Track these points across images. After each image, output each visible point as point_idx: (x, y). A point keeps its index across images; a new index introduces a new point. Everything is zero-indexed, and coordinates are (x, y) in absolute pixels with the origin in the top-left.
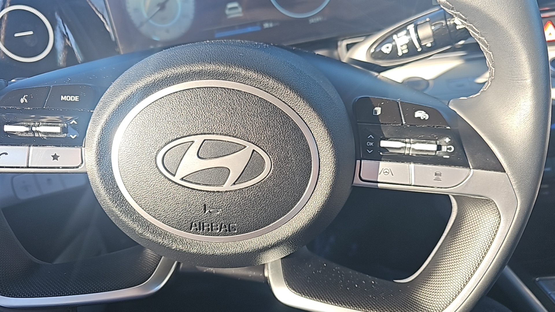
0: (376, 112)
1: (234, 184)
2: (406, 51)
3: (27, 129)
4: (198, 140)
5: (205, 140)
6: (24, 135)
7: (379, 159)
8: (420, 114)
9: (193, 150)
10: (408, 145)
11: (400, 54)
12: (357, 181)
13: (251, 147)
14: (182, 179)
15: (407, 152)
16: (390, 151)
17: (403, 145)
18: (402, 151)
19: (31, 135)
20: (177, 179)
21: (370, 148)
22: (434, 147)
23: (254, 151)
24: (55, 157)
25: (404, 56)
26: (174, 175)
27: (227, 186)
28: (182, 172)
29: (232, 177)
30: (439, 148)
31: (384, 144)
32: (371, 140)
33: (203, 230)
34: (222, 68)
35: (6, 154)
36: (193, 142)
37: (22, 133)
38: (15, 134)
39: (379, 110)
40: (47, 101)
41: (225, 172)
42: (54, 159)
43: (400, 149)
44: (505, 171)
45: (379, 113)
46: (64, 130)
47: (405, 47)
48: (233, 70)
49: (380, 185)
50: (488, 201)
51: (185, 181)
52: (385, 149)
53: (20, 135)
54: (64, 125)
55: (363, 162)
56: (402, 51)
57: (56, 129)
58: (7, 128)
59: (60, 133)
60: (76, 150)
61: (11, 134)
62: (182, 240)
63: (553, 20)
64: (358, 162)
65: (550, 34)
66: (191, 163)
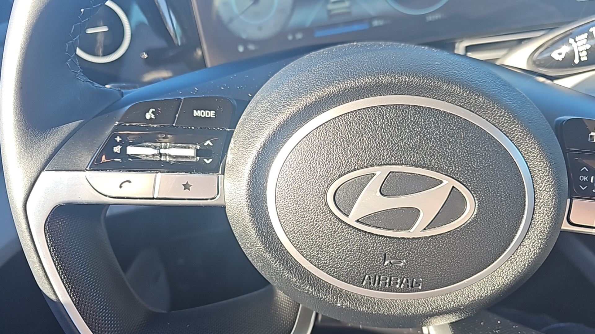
0: (592, 138)
1: (426, 229)
2: (585, 58)
3: (156, 152)
4: (382, 172)
5: (390, 172)
6: (148, 158)
9: (375, 184)
11: (577, 61)
12: (564, 226)
13: (448, 183)
14: (358, 221)
19: (158, 158)
20: (351, 220)
21: (586, 184)
23: (453, 187)
24: (187, 187)
25: (582, 64)
26: (347, 215)
27: (415, 232)
29: (423, 220)
32: (584, 173)
33: (379, 284)
35: (129, 182)
36: (374, 174)
37: (147, 156)
38: (139, 157)
40: (177, 116)
41: (413, 213)
42: (185, 189)
46: (198, 153)
47: (585, 53)
51: (362, 223)
53: (144, 158)
54: (198, 147)
55: (575, 201)
56: (580, 57)
57: (190, 152)
58: (131, 150)
59: (192, 157)
60: (211, 177)
61: (134, 157)
62: (348, 296)
64: (569, 201)
66: (371, 201)
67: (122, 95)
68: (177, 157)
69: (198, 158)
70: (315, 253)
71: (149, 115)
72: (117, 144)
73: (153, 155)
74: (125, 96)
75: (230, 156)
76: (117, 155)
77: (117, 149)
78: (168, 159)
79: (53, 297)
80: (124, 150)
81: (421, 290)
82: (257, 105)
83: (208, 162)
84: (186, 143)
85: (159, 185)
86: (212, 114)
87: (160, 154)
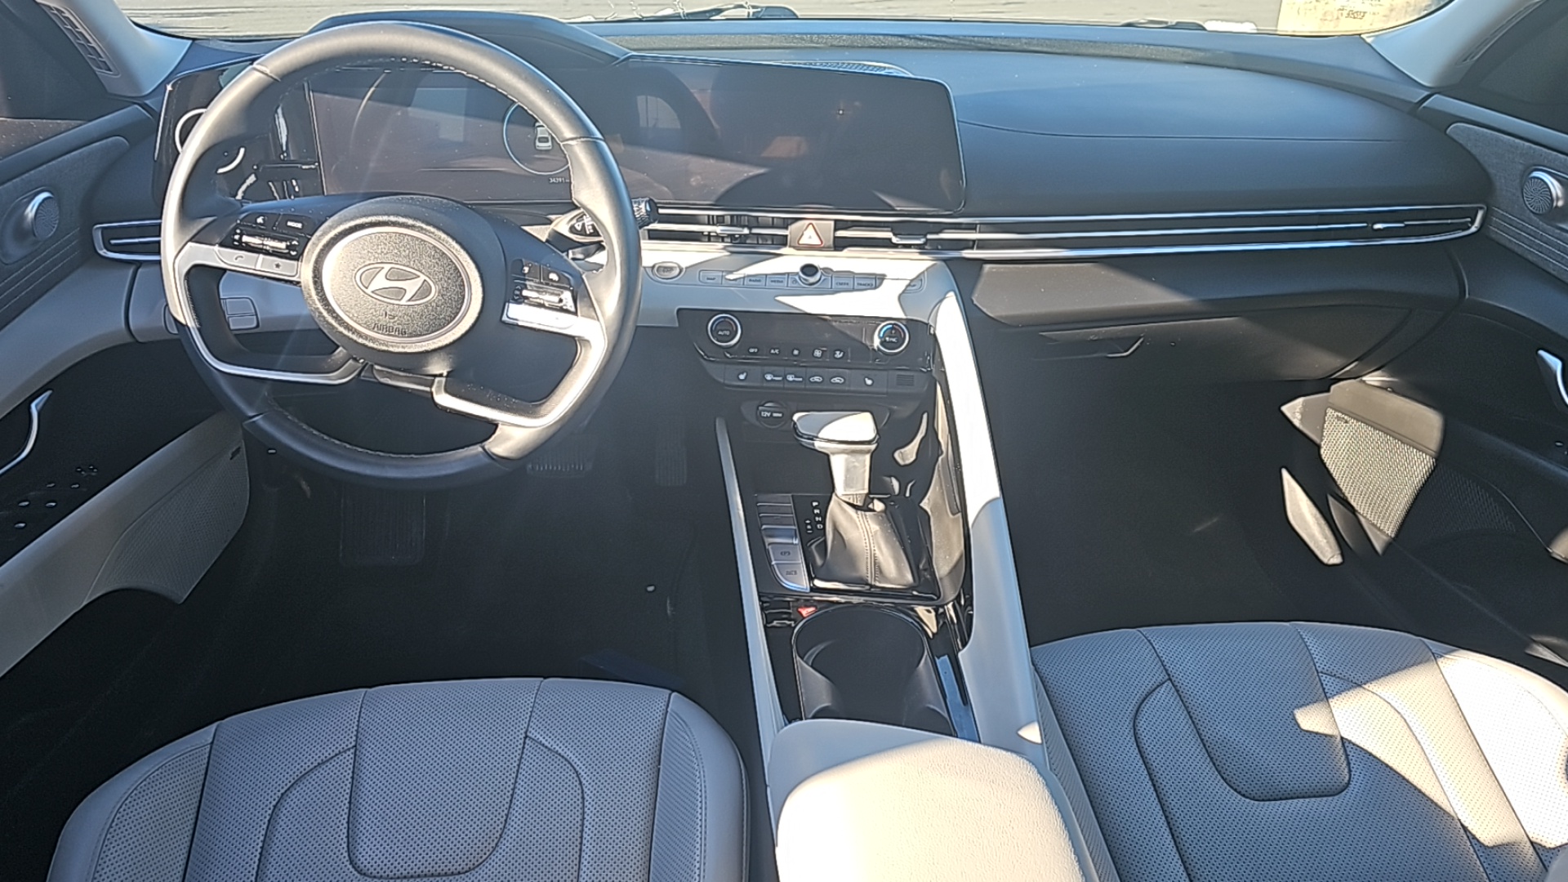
0: (523, 270)
1: (408, 301)
3: (261, 242)
4: (387, 267)
5: (392, 268)
6: (256, 246)
7: (522, 303)
8: (554, 276)
9: (383, 273)
10: (541, 297)
11: (588, 233)
12: (505, 318)
13: (423, 277)
14: (372, 292)
15: (541, 302)
16: (531, 299)
17: (537, 295)
18: (538, 301)
19: (261, 246)
20: (369, 291)
21: (517, 295)
22: (556, 299)
24: (277, 266)
26: (367, 288)
27: (403, 302)
28: (373, 287)
29: (408, 296)
30: (561, 301)
31: (525, 293)
32: (517, 289)
33: (383, 331)
34: (410, 222)
35: (242, 257)
36: (383, 268)
38: (250, 244)
39: (526, 269)
40: (277, 224)
41: (403, 291)
43: (536, 298)
44: (598, 320)
45: (526, 271)
46: (287, 247)
48: (419, 224)
49: (520, 323)
50: (588, 341)
51: (374, 293)
52: (527, 298)
53: (252, 245)
54: (288, 244)
55: (511, 305)
57: (283, 245)
58: (245, 239)
59: (283, 249)
60: (295, 263)
61: (246, 243)
62: (366, 337)
63: (817, 224)
64: (507, 304)
65: (810, 237)
66: (380, 282)
67: (242, 206)
68: (273, 247)
69: (287, 251)
70: (347, 308)
71: (260, 220)
72: (236, 234)
73: (260, 244)
74: (245, 207)
75: (305, 251)
76: (236, 240)
77: (237, 237)
78: (268, 248)
79: (184, 322)
80: (241, 238)
81: (408, 337)
83: (293, 253)
84: (281, 240)
85: (261, 264)
86: (299, 225)
87: (263, 244)
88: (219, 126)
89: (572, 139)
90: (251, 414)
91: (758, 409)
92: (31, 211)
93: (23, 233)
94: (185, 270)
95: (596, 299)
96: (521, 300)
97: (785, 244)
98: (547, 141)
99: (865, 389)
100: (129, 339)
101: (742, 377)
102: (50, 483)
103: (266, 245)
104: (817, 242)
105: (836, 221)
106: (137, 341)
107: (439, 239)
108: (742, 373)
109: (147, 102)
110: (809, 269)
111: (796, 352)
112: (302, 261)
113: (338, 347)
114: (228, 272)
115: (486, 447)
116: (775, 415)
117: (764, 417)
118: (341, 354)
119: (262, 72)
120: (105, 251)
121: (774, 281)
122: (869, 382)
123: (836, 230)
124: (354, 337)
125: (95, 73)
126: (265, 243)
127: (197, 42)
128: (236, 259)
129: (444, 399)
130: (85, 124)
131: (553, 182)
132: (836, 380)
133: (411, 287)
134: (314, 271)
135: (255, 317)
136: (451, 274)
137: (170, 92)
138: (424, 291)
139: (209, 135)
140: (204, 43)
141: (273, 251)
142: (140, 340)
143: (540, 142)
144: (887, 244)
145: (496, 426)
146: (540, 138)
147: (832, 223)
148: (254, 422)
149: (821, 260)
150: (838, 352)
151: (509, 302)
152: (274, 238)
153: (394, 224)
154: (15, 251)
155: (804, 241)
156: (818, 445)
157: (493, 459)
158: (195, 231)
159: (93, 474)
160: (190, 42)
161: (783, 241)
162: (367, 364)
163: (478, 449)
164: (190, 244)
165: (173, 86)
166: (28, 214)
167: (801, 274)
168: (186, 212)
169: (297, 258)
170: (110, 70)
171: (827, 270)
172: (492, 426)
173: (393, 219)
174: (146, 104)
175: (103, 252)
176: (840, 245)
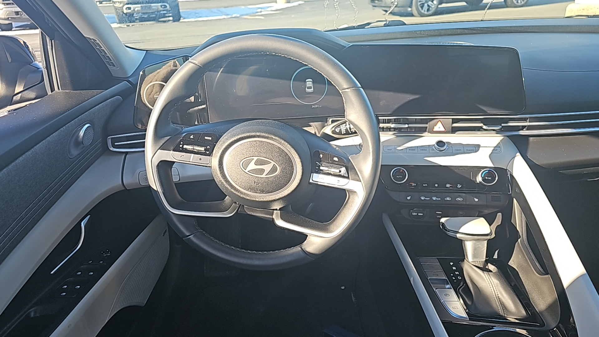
0: (320, 156)
1: (266, 175)
2: (345, 132)
3: (193, 148)
4: (255, 158)
5: (258, 159)
6: (190, 150)
7: (320, 173)
8: (336, 159)
9: (254, 161)
10: (330, 169)
12: (311, 181)
13: (273, 163)
14: (248, 171)
15: (330, 172)
16: (324, 171)
17: (328, 169)
18: (328, 172)
19: (192, 150)
20: (246, 171)
21: (317, 169)
22: (338, 171)
24: (200, 159)
25: (344, 134)
26: (245, 170)
27: (263, 176)
28: (250, 168)
29: (266, 172)
30: (340, 171)
31: (321, 168)
32: (317, 166)
33: (253, 190)
34: (267, 135)
35: (184, 156)
36: (253, 159)
37: (189, 149)
39: (321, 156)
40: (200, 138)
43: (327, 170)
44: (361, 181)
45: (321, 157)
46: (205, 150)
47: (345, 131)
48: (270, 136)
49: (319, 183)
50: (355, 192)
51: (249, 172)
52: (322, 170)
53: (188, 149)
54: (205, 148)
55: (314, 174)
56: (343, 132)
57: (202, 149)
58: (185, 146)
59: (203, 151)
60: (209, 157)
61: (185, 149)
62: (245, 194)
63: (442, 120)
64: (312, 174)
65: (439, 128)
66: (252, 166)
67: (182, 130)
68: (198, 150)
69: (205, 151)
70: (236, 180)
71: (192, 137)
72: (181, 144)
73: (192, 149)
74: (183, 130)
75: (214, 151)
76: (181, 148)
77: (181, 146)
78: (196, 150)
79: (156, 189)
80: (183, 146)
81: (265, 193)
82: (224, 137)
83: (208, 152)
84: (202, 146)
85: (192, 158)
86: (210, 138)
87: (193, 149)
88: (173, 91)
89: (348, 88)
90: (188, 234)
91: (410, 211)
92: (82, 133)
93: (78, 143)
94: (156, 164)
95: (359, 170)
96: (319, 171)
97: (425, 131)
98: (311, 88)
99: (474, 203)
100: (123, 189)
101: (409, 198)
102: (90, 261)
103: (195, 149)
104: (443, 130)
105: (453, 119)
106: (126, 189)
107: (280, 143)
108: (409, 196)
109: (130, 79)
110: (440, 143)
111: (436, 185)
112: (212, 156)
113: (226, 196)
114: (175, 163)
115: (303, 248)
116: (419, 214)
117: (413, 215)
118: (228, 201)
119: (194, 63)
120: (112, 148)
121: (422, 150)
122: (476, 200)
123: (453, 123)
124: (239, 194)
125: (108, 68)
126: (194, 148)
127: (148, 51)
128: (181, 157)
129: (280, 223)
130: (104, 91)
131: (314, 108)
132: (459, 199)
133: (267, 168)
134: (219, 162)
135: (178, 176)
136: (287, 161)
137: (141, 75)
138: (274, 170)
139: (168, 95)
140: (152, 52)
141: (198, 152)
142: (128, 189)
143: (308, 89)
144: (479, 129)
145: (307, 236)
146: (308, 87)
147: (451, 120)
148: (189, 238)
149: (446, 138)
150: (459, 185)
151: (313, 173)
152: (198, 145)
153: (259, 136)
154: (75, 152)
155: (436, 129)
156: (458, 235)
157: (306, 253)
158: (161, 144)
159: (109, 254)
160: (145, 52)
161: (424, 130)
162: (241, 205)
163: (297, 249)
164: (159, 150)
165: (143, 72)
166: (80, 134)
167: (436, 145)
168: (157, 135)
169: (209, 155)
170: (114, 66)
171: (449, 143)
172: (303, 237)
173: (258, 134)
174: (129, 81)
175: (112, 149)
176: (454, 130)
